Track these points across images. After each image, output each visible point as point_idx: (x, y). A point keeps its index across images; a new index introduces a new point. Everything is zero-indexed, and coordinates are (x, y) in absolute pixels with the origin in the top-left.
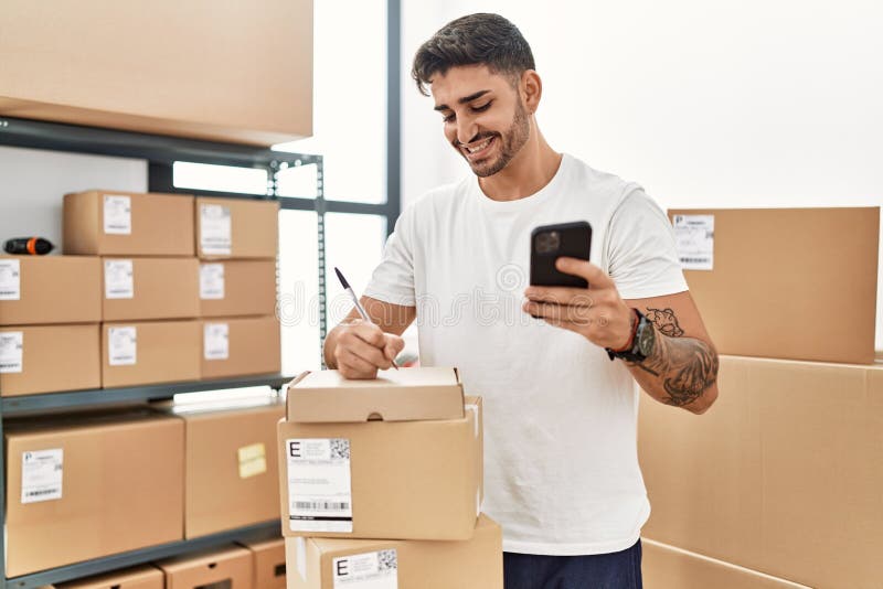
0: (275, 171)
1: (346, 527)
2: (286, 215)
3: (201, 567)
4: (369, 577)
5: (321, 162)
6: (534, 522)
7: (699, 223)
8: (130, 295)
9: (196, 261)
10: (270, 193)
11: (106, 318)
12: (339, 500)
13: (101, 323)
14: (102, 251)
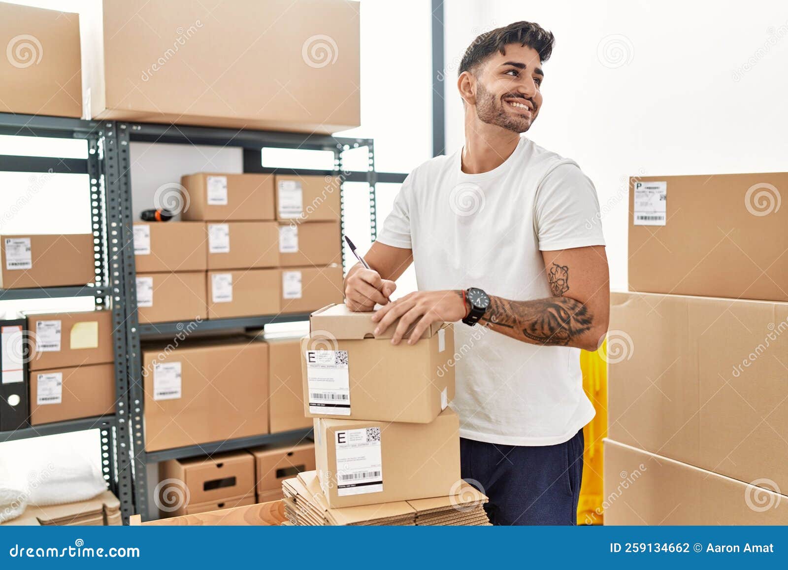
0: (340, 151)
1: (346, 412)
2: (348, 186)
3: (282, 455)
4: (360, 445)
5: (372, 144)
6: (487, 418)
7: (655, 188)
8: (227, 250)
9: (276, 224)
10: (337, 169)
11: (210, 268)
12: (342, 393)
13: (207, 271)
14: (206, 218)
